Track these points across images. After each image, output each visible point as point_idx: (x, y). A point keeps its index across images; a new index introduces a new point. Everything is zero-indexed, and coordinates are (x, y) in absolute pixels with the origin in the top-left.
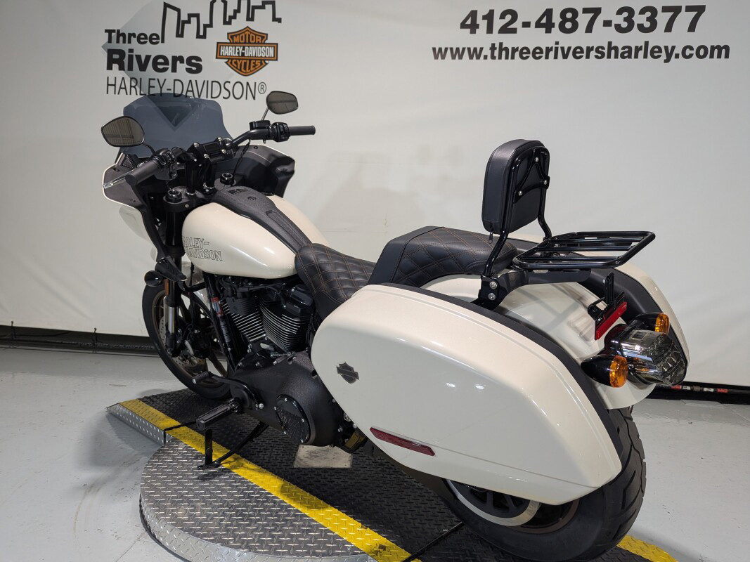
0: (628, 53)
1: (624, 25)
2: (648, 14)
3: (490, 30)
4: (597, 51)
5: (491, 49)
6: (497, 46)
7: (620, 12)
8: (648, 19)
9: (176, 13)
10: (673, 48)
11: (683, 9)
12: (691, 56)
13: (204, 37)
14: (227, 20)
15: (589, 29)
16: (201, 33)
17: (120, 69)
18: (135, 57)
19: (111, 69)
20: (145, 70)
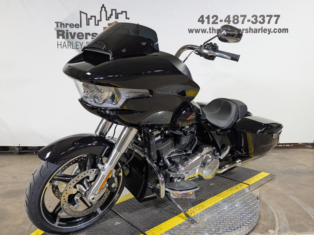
0: (256, 31)
1: (254, 21)
2: (262, 17)
3: (208, 23)
4: (246, 30)
5: (209, 29)
6: (211, 28)
7: (253, 17)
8: (262, 19)
9: (85, 15)
10: (271, 29)
11: (273, 16)
12: (276, 32)
13: (98, 25)
14: (108, 18)
15: (243, 23)
16: (97, 23)
17: (63, 38)
18: (69, 33)
19: (59, 38)
20: (74, 39)
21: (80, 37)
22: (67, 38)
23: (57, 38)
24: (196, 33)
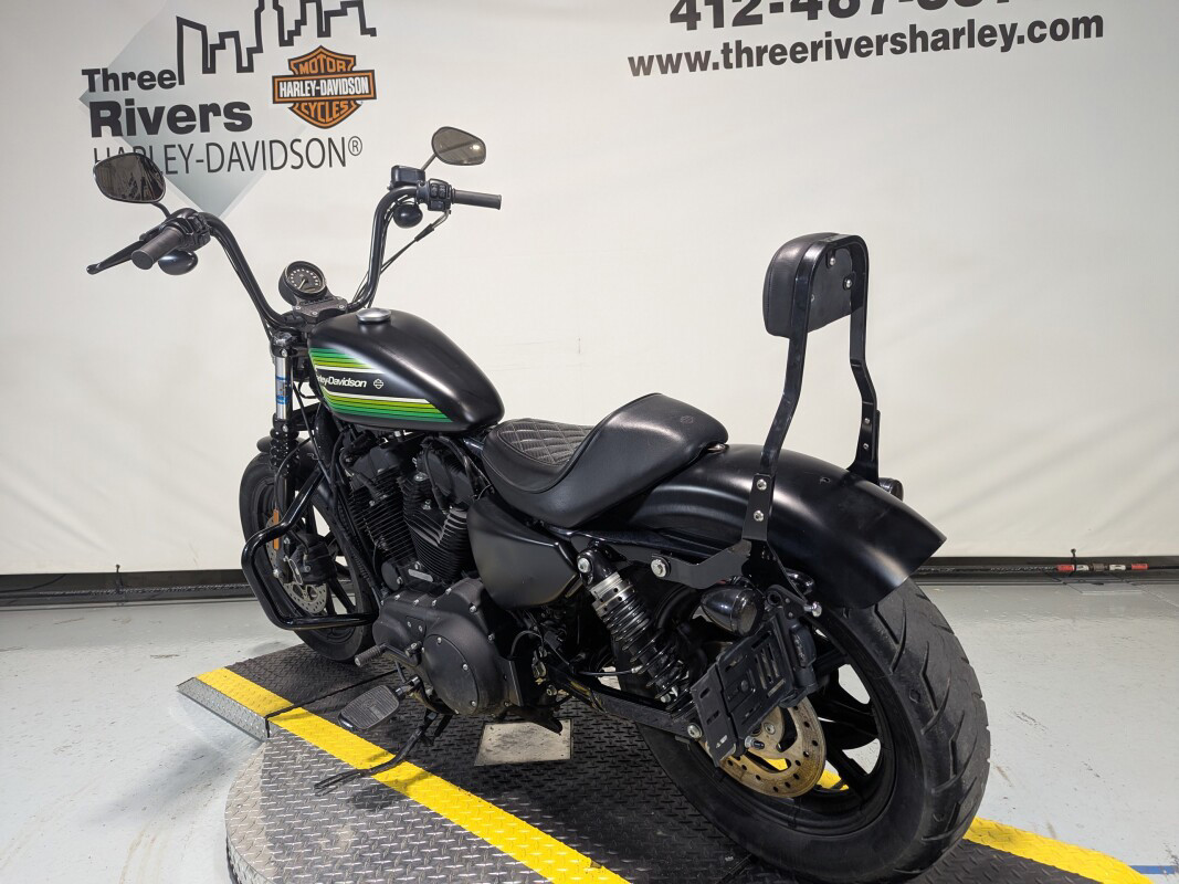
0: (943, 40)
3: (719, 22)
4: (894, 41)
5: (722, 52)
6: (733, 46)
9: (199, 33)
10: (1014, 26)
12: (1042, 37)
13: (250, 69)
14: (286, 38)
15: (877, 8)
16: (245, 64)
17: (113, 135)
18: (137, 112)
19: (100, 135)
20: (156, 133)
21: (181, 125)
22: (132, 131)
23: (94, 135)
24: (662, 73)
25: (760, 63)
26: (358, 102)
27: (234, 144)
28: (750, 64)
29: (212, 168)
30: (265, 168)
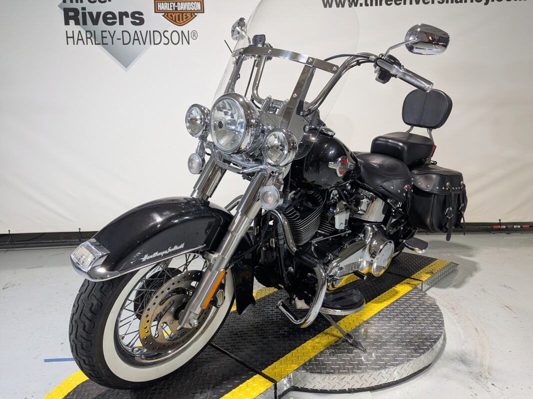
17: (76, 24)
18: (87, 14)
19: (68, 24)
20: (97, 24)
21: (110, 21)
22: (85, 23)
23: (66, 24)
24: (337, 7)
25: (381, 4)
26: (196, 14)
27: (136, 32)
28: (376, 5)
29: (125, 43)
30: (151, 44)
